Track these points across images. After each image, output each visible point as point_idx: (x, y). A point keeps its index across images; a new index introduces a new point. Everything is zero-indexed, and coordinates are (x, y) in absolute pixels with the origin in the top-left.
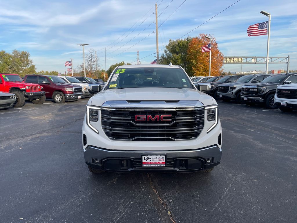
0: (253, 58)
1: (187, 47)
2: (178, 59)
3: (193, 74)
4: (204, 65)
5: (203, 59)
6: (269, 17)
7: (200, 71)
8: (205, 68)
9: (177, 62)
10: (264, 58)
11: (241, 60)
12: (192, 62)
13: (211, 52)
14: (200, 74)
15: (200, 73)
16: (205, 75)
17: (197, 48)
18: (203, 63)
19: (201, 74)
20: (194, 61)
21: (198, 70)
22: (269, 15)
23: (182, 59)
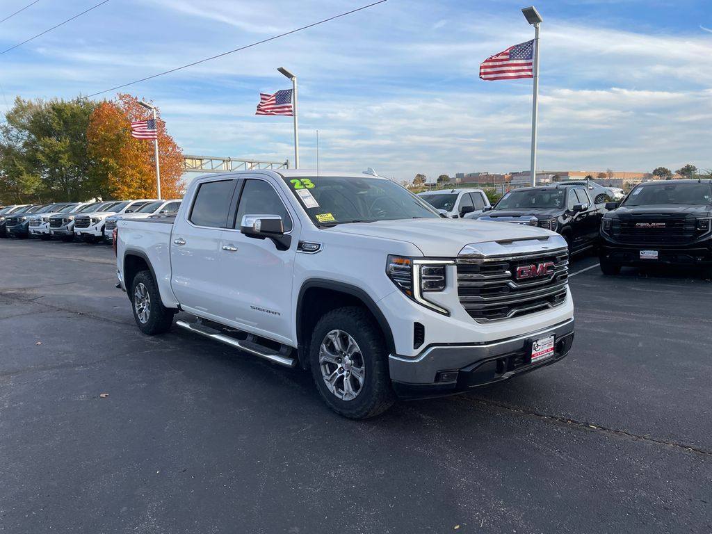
0: (224, 161)
1: (85, 123)
2: (60, 152)
3: (113, 192)
4: (140, 172)
5: (137, 157)
6: (294, 81)
7: (129, 186)
8: (144, 178)
9: (61, 161)
10: (245, 162)
11: (202, 164)
12: (106, 162)
13: (156, 140)
14: (130, 193)
15: (131, 190)
16: (143, 195)
17: (116, 128)
18: (136, 166)
19: (133, 193)
20: (112, 162)
21: (124, 183)
22: (293, 76)
23: (75, 154)
